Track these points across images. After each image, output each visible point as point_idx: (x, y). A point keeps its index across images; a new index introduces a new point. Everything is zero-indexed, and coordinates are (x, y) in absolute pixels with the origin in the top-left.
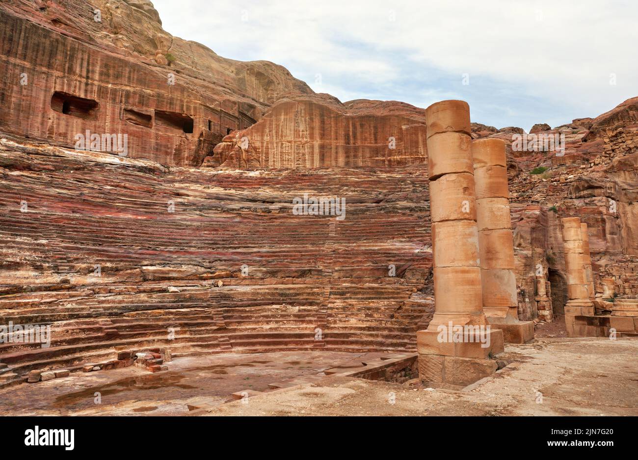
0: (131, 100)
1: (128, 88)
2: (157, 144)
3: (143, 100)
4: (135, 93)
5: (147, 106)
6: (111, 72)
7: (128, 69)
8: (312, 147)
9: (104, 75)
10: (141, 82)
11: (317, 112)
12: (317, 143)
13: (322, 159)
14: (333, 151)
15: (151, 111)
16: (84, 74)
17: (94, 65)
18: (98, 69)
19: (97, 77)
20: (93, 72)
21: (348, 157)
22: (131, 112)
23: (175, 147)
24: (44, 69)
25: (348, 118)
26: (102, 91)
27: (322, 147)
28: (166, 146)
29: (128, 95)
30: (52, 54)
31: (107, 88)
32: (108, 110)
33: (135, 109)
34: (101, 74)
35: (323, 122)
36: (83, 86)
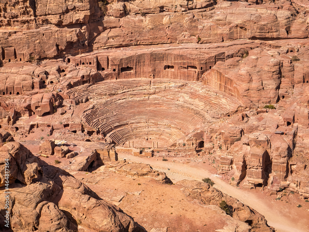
0: (181, 64)
1: (180, 61)
2: (188, 75)
3: (184, 64)
4: (182, 62)
5: (185, 65)
6: (176, 58)
7: (179, 57)
8: (218, 83)
9: (175, 59)
10: (183, 59)
11: (219, 74)
12: (219, 83)
13: (220, 88)
14: (222, 86)
15: (186, 66)
16: (170, 60)
17: (172, 57)
18: (173, 58)
19: (173, 60)
20: (172, 59)
21: (225, 89)
22: (181, 67)
23: (192, 75)
24: (162, 61)
25: (226, 77)
26: (175, 63)
27: (220, 84)
28: (190, 75)
29: (180, 63)
30: (163, 58)
31: (175, 62)
32: (176, 67)
33: (182, 66)
34: (174, 59)
35: (220, 77)
36: (170, 63)
